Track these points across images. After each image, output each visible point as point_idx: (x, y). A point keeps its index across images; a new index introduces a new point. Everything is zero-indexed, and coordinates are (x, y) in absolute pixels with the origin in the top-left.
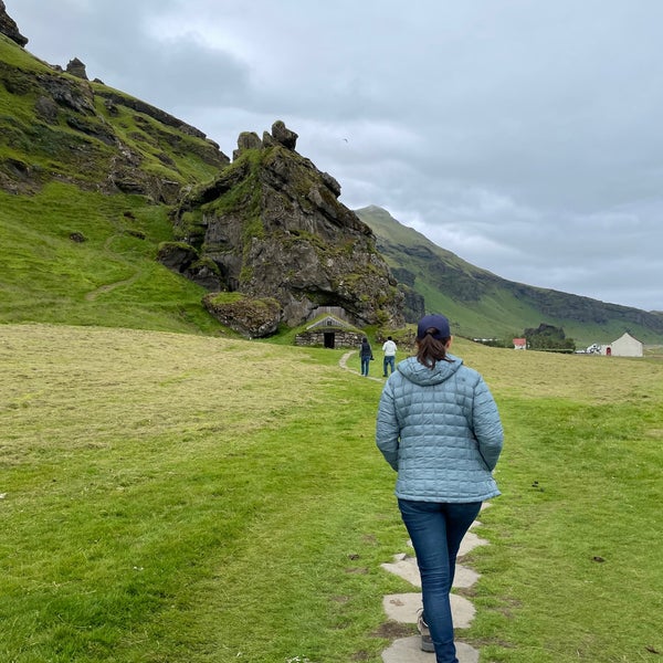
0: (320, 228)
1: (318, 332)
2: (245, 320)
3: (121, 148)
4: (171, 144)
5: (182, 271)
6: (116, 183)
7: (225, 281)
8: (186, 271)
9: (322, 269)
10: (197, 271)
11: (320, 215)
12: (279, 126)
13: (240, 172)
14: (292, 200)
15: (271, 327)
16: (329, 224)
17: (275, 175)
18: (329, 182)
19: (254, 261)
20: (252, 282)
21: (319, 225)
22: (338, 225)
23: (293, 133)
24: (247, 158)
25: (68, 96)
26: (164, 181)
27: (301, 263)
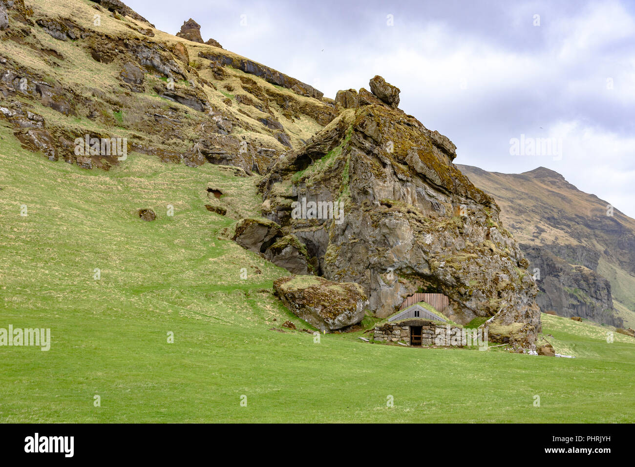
0: (421, 198)
1: (402, 325)
2: (319, 310)
3: (212, 113)
4: (282, 106)
5: (263, 250)
6: (204, 153)
7: (313, 263)
8: (268, 251)
9: (417, 246)
10: (279, 250)
11: (420, 182)
12: (377, 81)
13: (335, 135)
14: (384, 165)
15: (349, 318)
16: (432, 192)
17: (366, 137)
18: (439, 141)
19: (340, 238)
20: (337, 263)
21: (419, 194)
22: (443, 193)
23: (393, 87)
24: (344, 118)
25: (157, 61)
26: (259, 149)
27: (391, 240)
